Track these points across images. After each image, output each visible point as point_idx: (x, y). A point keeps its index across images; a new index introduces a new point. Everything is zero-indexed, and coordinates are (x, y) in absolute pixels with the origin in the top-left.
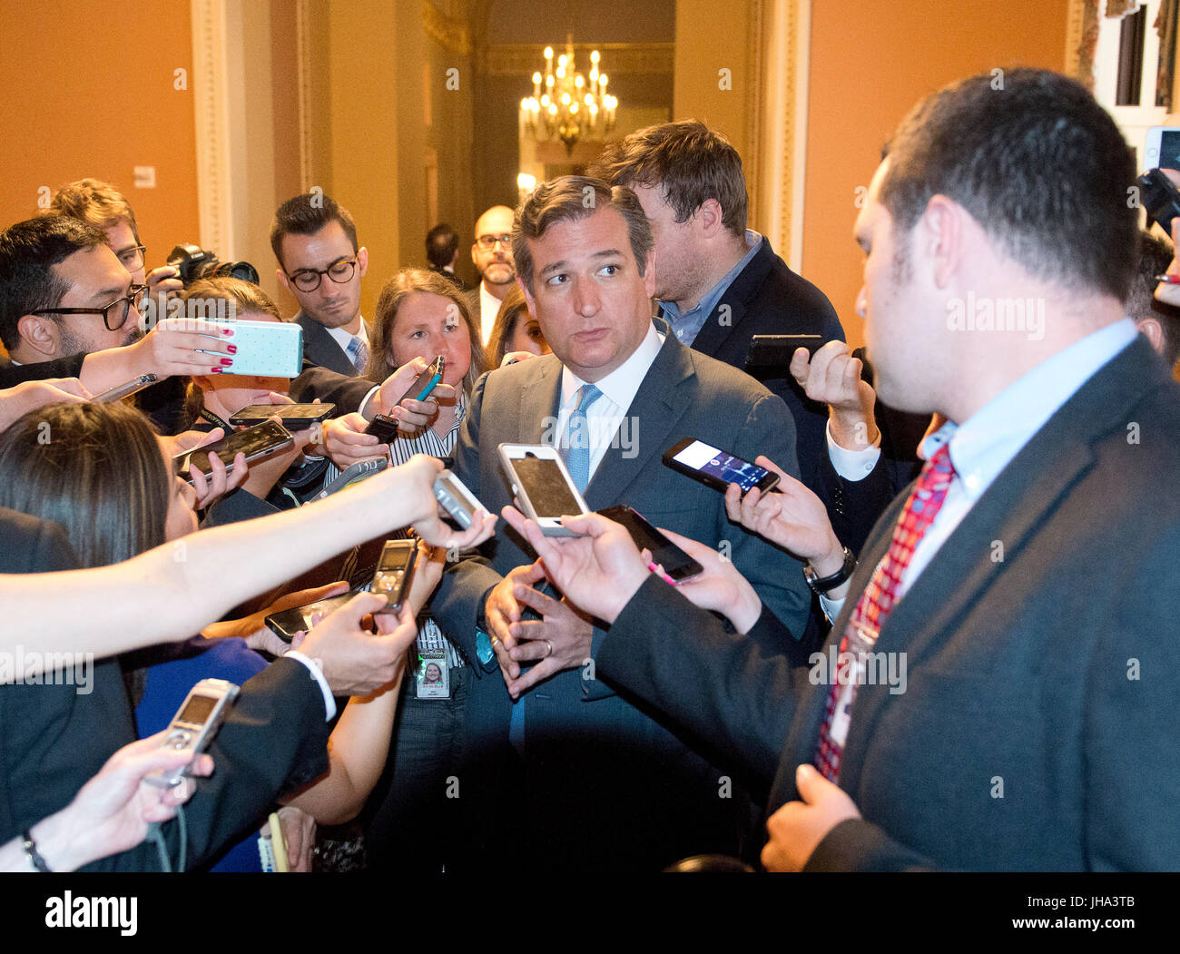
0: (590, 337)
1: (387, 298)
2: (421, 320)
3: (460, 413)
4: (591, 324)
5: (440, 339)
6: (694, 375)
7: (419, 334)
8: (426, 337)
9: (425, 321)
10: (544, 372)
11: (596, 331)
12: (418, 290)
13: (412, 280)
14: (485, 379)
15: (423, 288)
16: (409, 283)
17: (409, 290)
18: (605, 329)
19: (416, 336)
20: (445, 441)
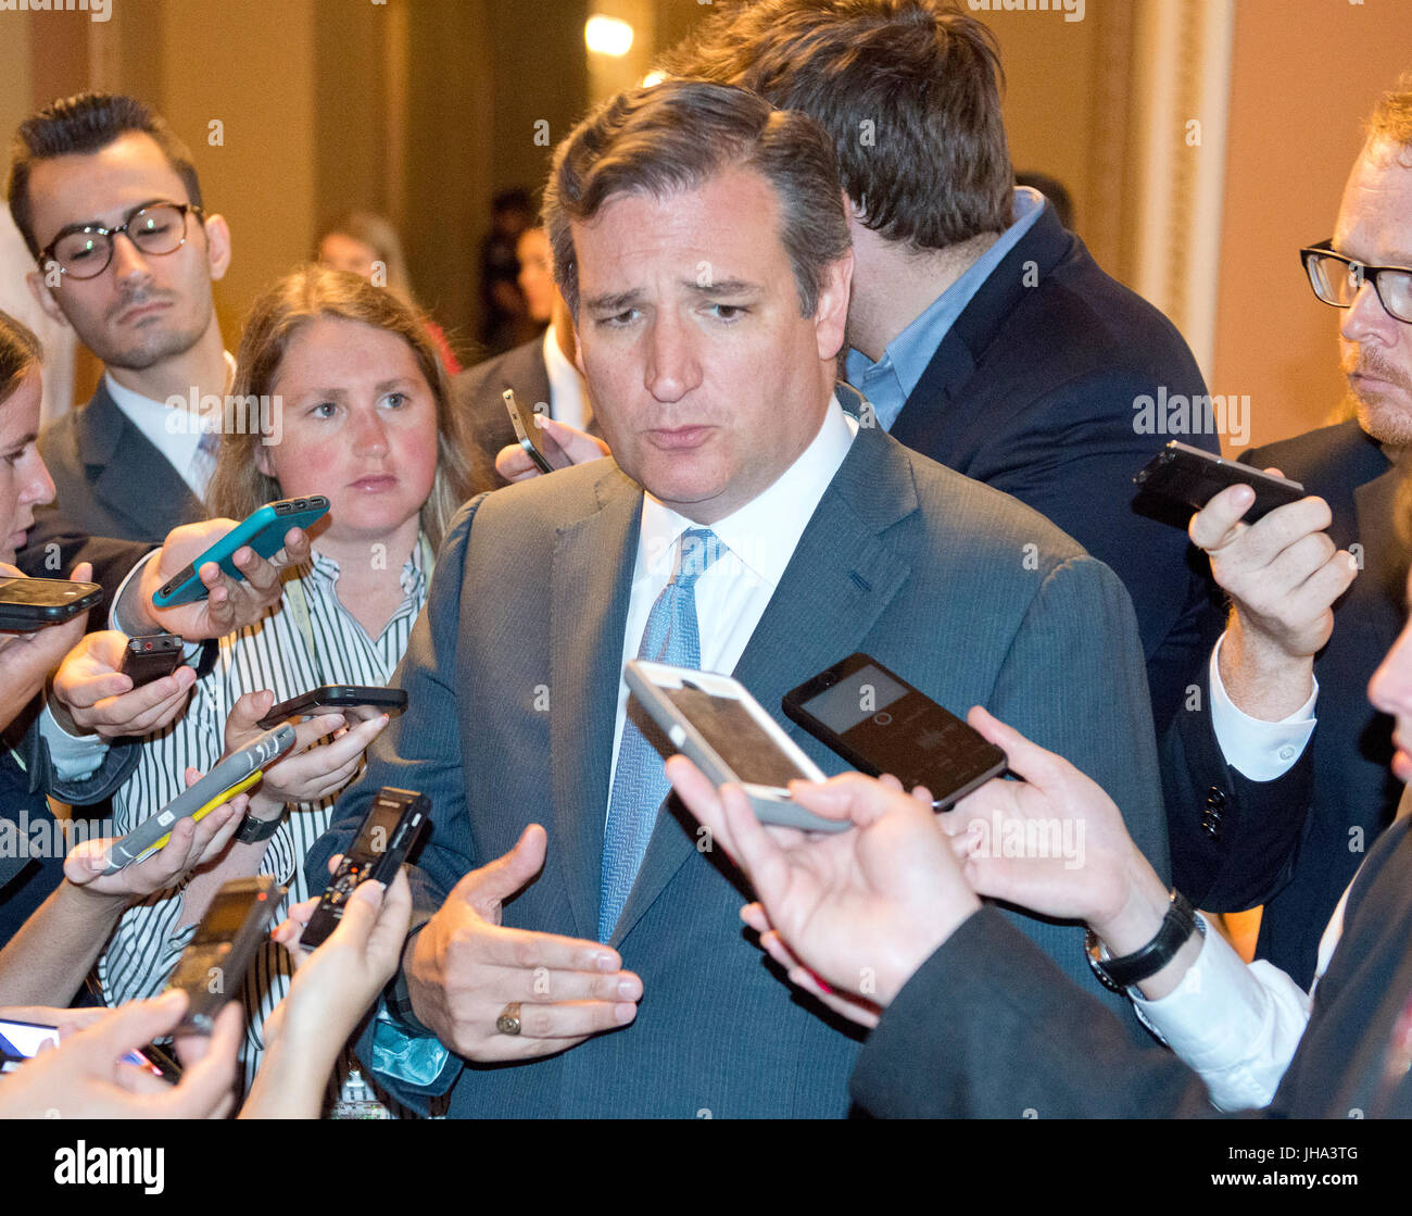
0: (676, 440)
1: (263, 325)
2: (332, 379)
3: (411, 581)
4: (675, 415)
5: (370, 422)
6: (917, 513)
7: (329, 408)
8: (342, 415)
9: (342, 384)
10: (602, 497)
11: (686, 430)
12: (332, 312)
13: (320, 290)
14: (474, 509)
15: (344, 310)
16: (314, 298)
17: (315, 310)
18: (706, 427)
19: (319, 413)
20: (382, 643)
